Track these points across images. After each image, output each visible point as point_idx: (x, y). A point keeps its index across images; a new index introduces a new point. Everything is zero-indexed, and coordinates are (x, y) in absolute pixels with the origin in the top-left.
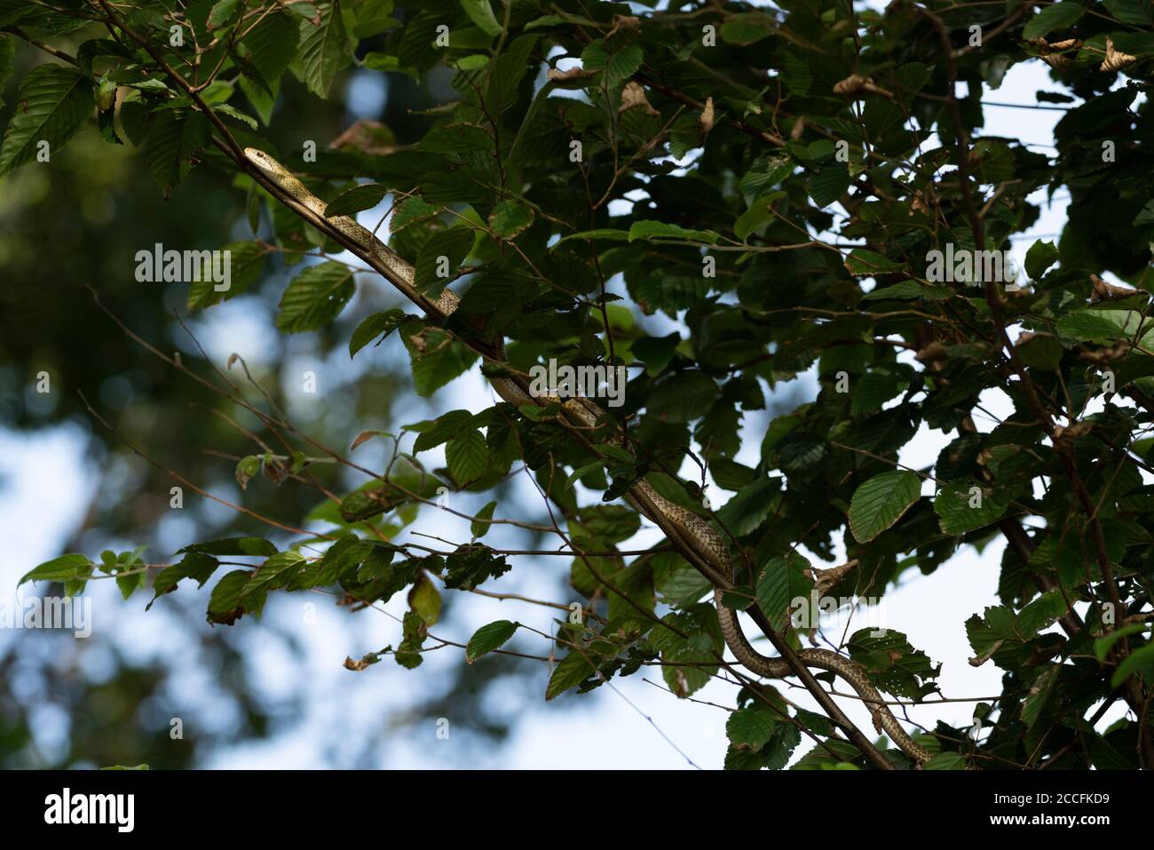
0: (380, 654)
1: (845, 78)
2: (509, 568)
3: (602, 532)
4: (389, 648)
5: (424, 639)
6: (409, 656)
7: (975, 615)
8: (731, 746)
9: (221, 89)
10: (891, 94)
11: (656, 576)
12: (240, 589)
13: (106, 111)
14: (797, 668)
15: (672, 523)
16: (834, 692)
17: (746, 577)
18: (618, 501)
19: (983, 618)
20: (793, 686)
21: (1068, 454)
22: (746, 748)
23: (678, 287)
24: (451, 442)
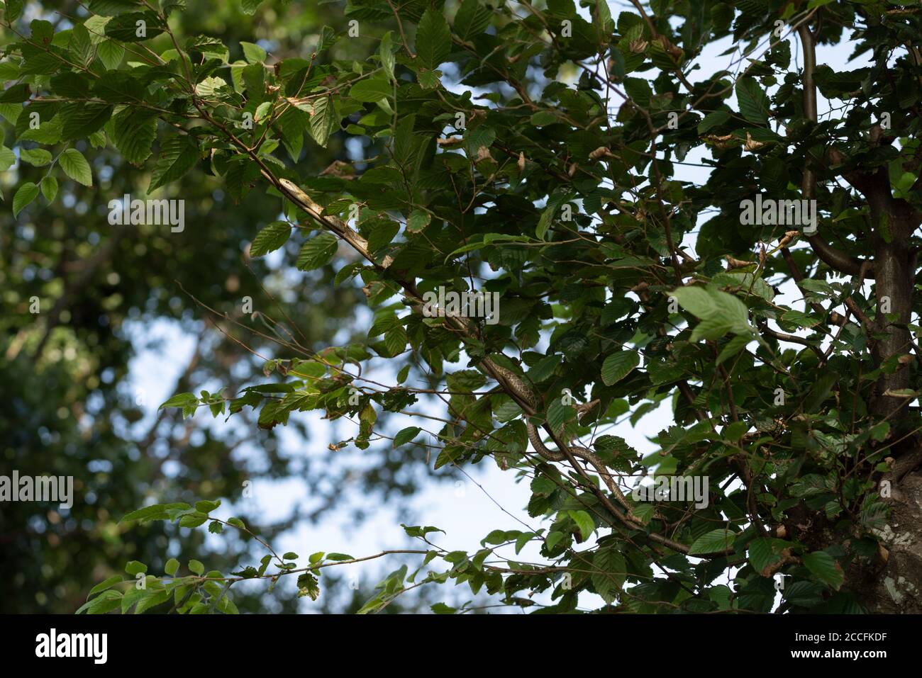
0: (347, 441)
1: (595, 150)
2: (417, 400)
3: (465, 385)
4: (352, 439)
5: (371, 434)
6: (362, 442)
7: (664, 430)
8: (533, 495)
9: (272, 143)
10: (619, 157)
11: (492, 405)
12: (275, 410)
13: (206, 159)
14: (568, 456)
15: (503, 377)
16: (587, 469)
17: (542, 407)
18: (474, 368)
19: (668, 431)
20: (565, 466)
21: (714, 347)
22: (542, 495)
23: (510, 256)
24: (388, 332)
